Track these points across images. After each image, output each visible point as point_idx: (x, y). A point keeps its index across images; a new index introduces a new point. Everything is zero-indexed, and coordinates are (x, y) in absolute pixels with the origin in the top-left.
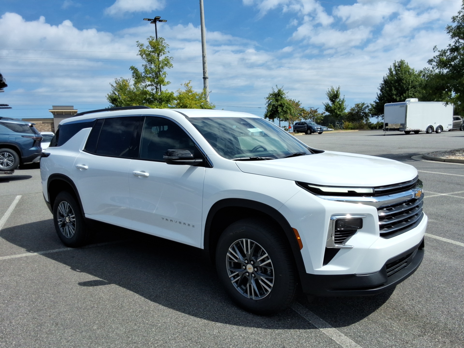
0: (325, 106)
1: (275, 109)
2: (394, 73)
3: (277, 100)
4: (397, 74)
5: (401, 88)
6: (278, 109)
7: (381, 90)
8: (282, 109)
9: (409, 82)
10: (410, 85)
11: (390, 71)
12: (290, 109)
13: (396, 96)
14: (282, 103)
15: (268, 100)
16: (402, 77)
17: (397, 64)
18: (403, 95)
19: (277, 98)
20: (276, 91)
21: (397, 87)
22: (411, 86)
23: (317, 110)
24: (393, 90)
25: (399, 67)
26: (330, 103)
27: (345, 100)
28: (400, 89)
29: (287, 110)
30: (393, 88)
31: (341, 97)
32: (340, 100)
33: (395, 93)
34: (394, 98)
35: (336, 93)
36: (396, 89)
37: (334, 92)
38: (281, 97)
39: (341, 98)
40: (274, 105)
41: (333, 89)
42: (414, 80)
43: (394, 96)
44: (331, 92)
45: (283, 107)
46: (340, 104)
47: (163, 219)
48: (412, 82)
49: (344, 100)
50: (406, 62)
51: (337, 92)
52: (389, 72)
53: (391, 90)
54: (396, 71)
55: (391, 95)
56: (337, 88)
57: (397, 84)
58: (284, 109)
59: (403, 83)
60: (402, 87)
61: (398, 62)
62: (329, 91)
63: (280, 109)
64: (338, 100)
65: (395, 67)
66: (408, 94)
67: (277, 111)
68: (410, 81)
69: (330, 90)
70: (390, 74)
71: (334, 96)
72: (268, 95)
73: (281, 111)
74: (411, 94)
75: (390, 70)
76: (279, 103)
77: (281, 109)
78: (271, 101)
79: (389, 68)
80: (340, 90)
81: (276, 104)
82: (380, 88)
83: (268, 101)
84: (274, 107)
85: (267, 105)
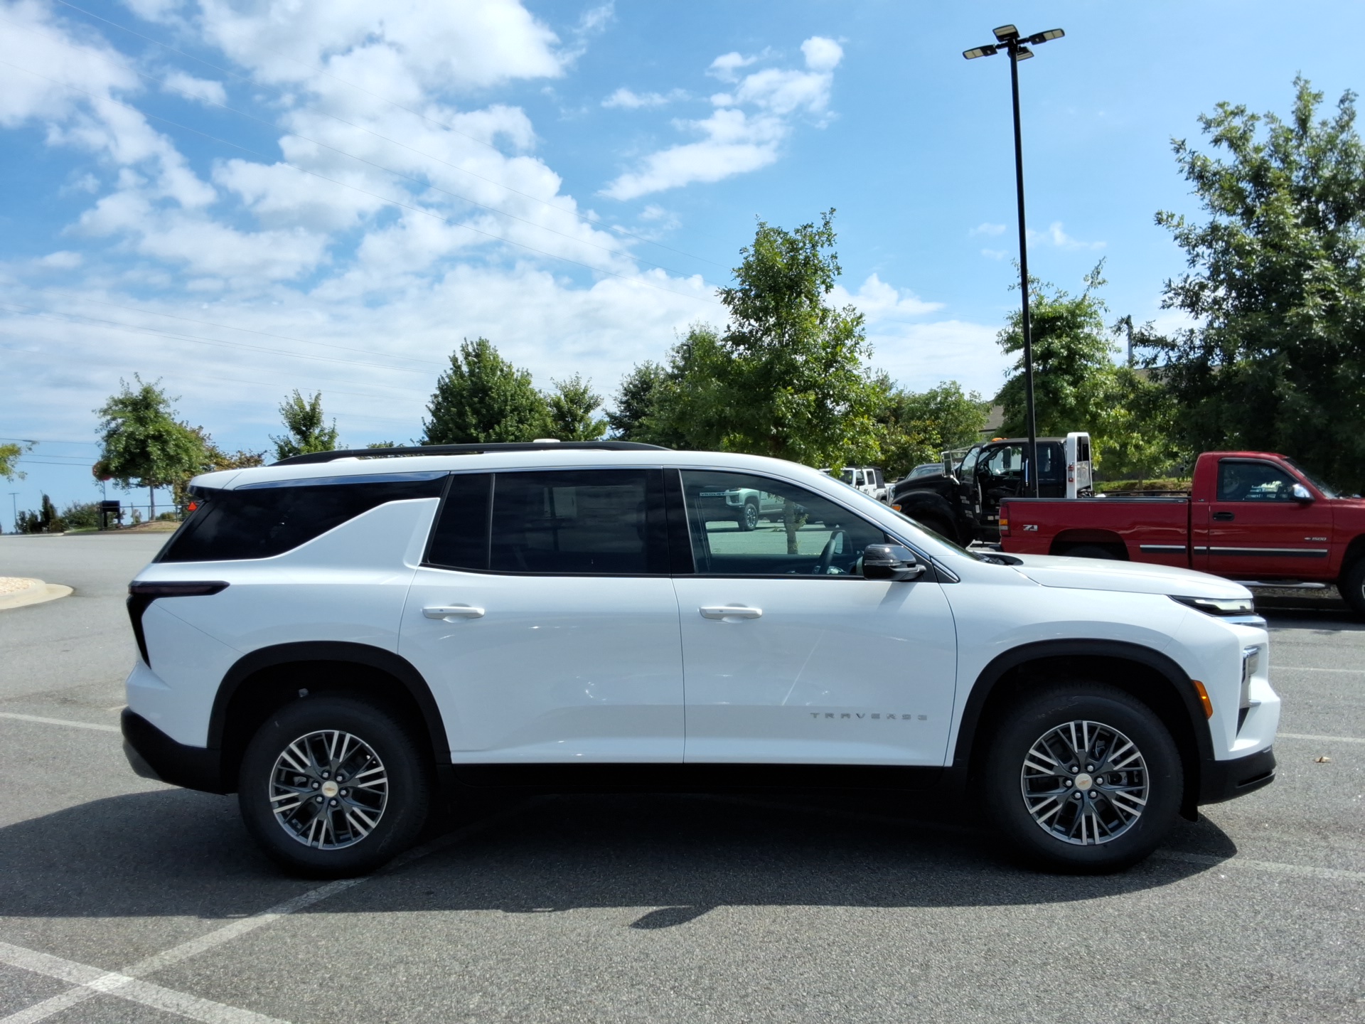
0: (276, 447)
1: (136, 449)
2: (465, 369)
3: (141, 421)
4: (472, 373)
5: (488, 411)
6: (148, 449)
7: (434, 414)
8: (163, 450)
9: (505, 395)
10: (509, 403)
11: (454, 365)
12: (187, 451)
13: (476, 429)
14: (159, 431)
15: (109, 417)
16: (488, 382)
17: (470, 349)
18: (494, 430)
19: (142, 414)
20: (136, 392)
21: (478, 406)
22: (511, 406)
23: (263, 457)
24: (469, 414)
25: (477, 356)
26: (294, 439)
27: (336, 431)
28: (484, 411)
29: (178, 454)
30: (467, 408)
31: (326, 423)
32: (322, 430)
33: (474, 421)
34: (472, 434)
35: (308, 408)
36: (476, 412)
37: (302, 408)
38: (157, 412)
39: (325, 426)
40: (131, 436)
41: (299, 400)
42: (515, 392)
43: (473, 431)
44: (296, 407)
45: (165, 442)
46: (323, 443)
47: (815, 715)
48: (512, 396)
49: (333, 431)
50: (492, 344)
51: (313, 408)
52: (452, 366)
53: (461, 414)
54: (469, 364)
55: (463, 427)
56: (314, 397)
57: (476, 399)
58: (171, 449)
59: (493, 399)
60: (490, 408)
61: (472, 343)
62: (288, 403)
63: (154, 450)
64: (317, 431)
65: (467, 355)
66: (506, 427)
67: (146, 455)
68: (508, 394)
69: (292, 402)
70: (455, 372)
71: (304, 418)
72: (106, 402)
73: (159, 455)
74: (511, 426)
75: (454, 360)
76: (151, 430)
77: (159, 449)
78: (120, 421)
79: (452, 355)
80: (320, 402)
81: (140, 432)
82: (432, 406)
83: (108, 423)
84: (134, 443)
85: (104, 433)
